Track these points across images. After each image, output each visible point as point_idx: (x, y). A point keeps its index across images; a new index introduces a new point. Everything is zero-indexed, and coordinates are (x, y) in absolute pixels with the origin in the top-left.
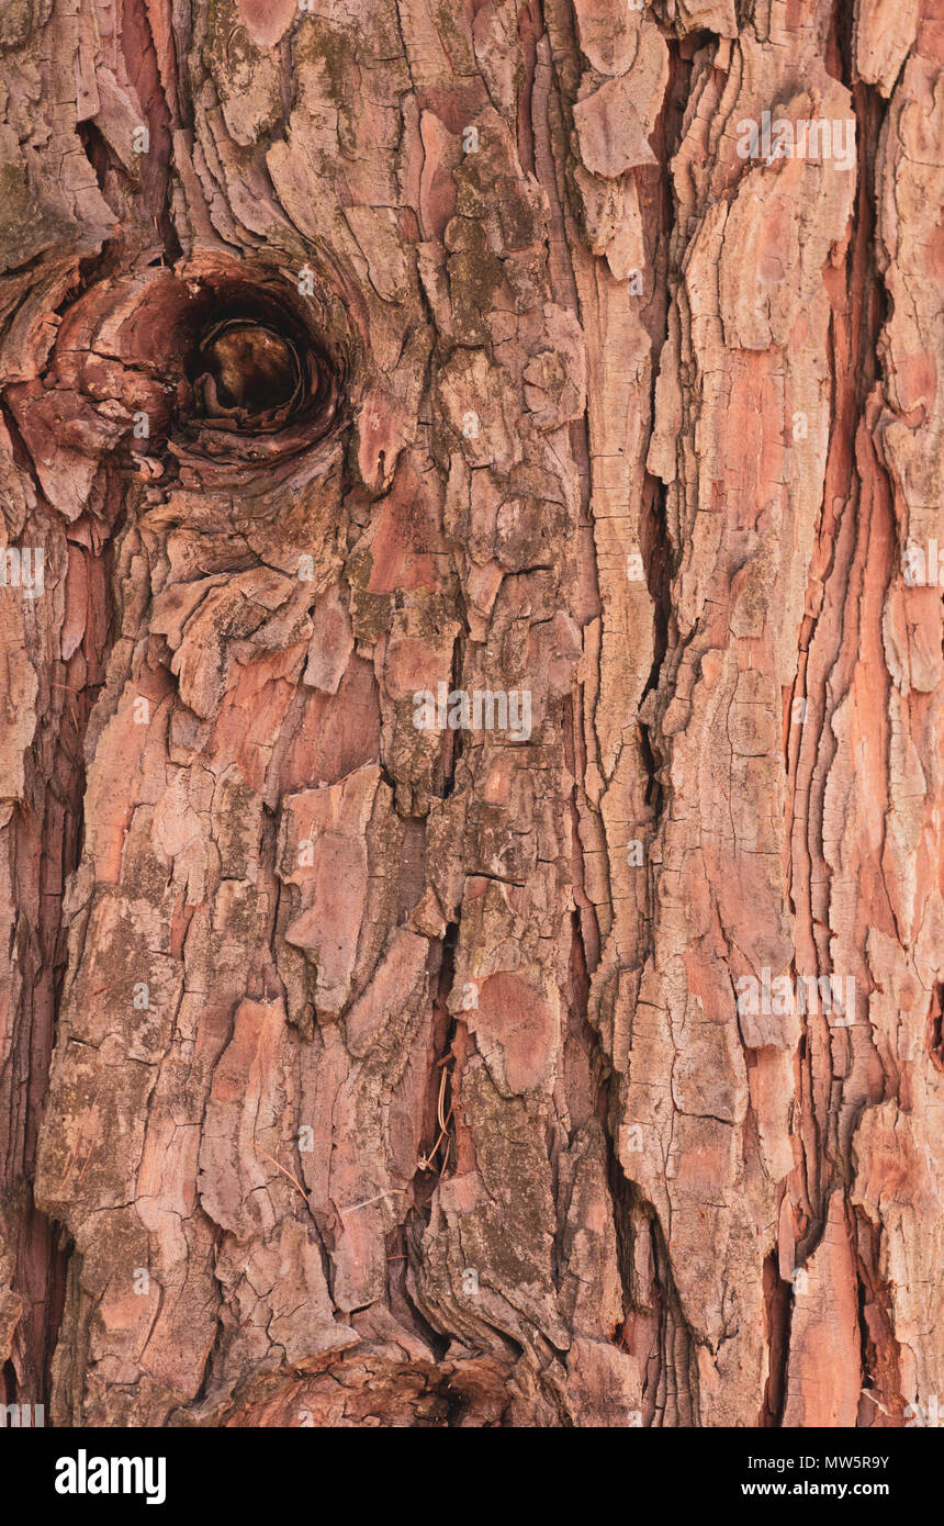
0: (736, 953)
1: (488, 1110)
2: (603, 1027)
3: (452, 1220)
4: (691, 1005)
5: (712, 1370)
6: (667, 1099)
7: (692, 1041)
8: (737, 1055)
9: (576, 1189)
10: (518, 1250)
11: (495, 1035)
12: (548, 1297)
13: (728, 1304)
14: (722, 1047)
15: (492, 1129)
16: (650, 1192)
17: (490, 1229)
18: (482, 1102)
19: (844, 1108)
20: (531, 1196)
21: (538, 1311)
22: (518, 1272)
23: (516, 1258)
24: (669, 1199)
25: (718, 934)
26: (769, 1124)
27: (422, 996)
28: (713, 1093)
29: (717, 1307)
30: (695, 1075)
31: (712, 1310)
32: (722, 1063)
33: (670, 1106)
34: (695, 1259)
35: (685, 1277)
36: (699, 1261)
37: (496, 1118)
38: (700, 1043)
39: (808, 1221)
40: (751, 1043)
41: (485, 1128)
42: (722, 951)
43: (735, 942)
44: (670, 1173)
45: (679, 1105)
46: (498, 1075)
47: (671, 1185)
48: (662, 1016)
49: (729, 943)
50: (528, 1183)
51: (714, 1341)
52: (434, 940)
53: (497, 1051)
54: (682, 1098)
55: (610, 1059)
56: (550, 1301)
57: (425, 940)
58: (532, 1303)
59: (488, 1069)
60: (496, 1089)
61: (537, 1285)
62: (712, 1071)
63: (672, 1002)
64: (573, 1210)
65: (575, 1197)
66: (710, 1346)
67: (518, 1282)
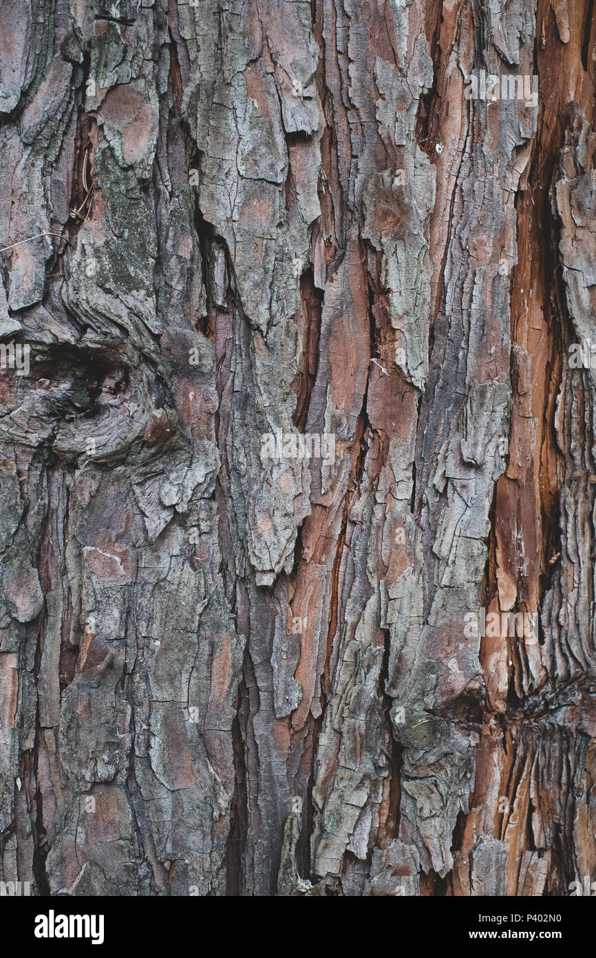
0: (280, 71)
1: (112, 177)
2: (190, 121)
3: (89, 249)
4: (250, 107)
5: (263, 347)
6: (234, 169)
7: (251, 129)
8: (280, 139)
9: (171, 229)
10: (131, 269)
11: (116, 127)
12: (150, 299)
13: (274, 304)
14: (270, 133)
15: (116, 190)
16: (221, 230)
17: (112, 256)
18: (108, 171)
19: (359, 176)
20: (141, 233)
21: (142, 309)
22: (131, 284)
23: (130, 275)
24: (234, 235)
25: (268, 58)
26: (304, 186)
27: (69, 103)
28: (264, 164)
29: (266, 306)
30: (253, 152)
31: (263, 308)
32: (271, 145)
33: (236, 173)
34: (252, 274)
35: (246, 286)
36: (256, 276)
37: (117, 182)
38: (256, 131)
39: (336, 250)
40: (290, 129)
41: (110, 189)
42: (271, 69)
43: (280, 62)
44: (236, 217)
45: (242, 173)
46: (118, 153)
47: (236, 225)
48: (230, 113)
49: (275, 63)
50: (138, 225)
51: (264, 328)
52: (76, 65)
53: (117, 138)
54: (243, 167)
55: (195, 143)
56: (151, 303)
57: (70, 65)
58: (139, 304)
59: (111, 149)
60: (117, 163)
61: (143, 292)
62: (263, 150)
63: (237, 103)
64: (170, 243)
65: (171, 234)
66: (261, 331)
67: (130, 290)
